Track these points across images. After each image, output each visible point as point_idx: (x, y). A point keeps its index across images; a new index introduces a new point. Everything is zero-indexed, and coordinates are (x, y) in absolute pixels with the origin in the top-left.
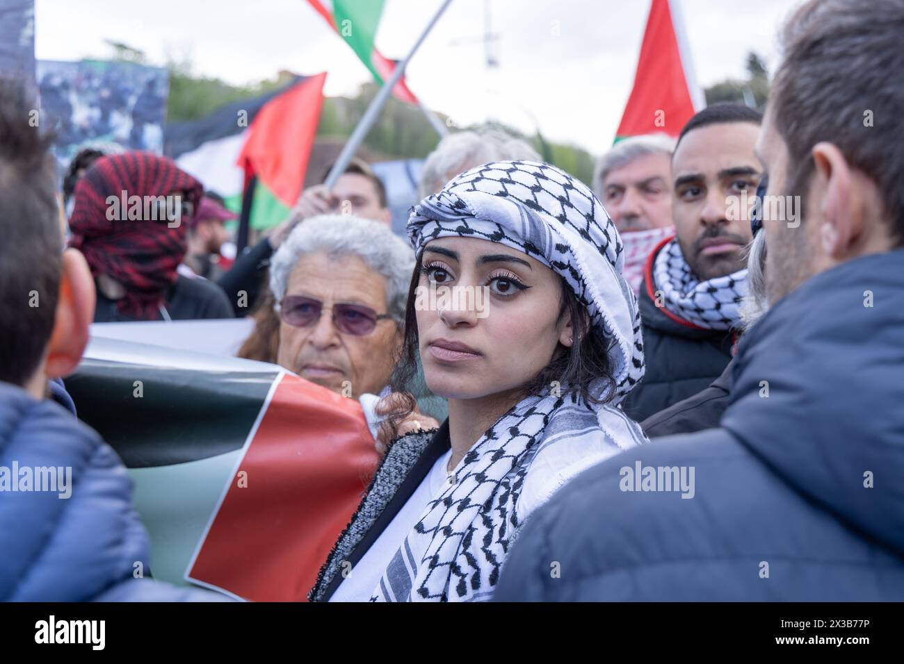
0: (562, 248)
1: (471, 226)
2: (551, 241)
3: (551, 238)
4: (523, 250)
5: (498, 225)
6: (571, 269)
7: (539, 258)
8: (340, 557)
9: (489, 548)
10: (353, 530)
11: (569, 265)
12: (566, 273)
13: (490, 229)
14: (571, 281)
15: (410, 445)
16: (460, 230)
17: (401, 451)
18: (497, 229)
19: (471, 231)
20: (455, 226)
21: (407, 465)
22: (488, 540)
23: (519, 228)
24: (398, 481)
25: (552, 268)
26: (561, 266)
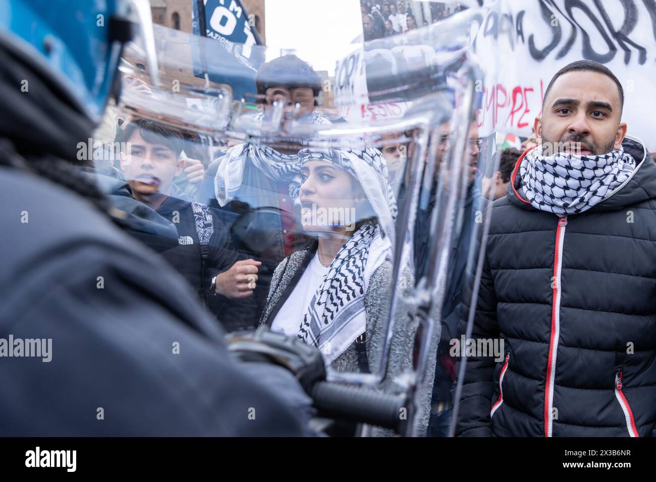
0: (346, 160)
1: (313, 156)
2: (341, 157)
3: (341, 156)
4: (331, 162)
5: (322, 154)
6: (352, 169)
7: (338, 165)
8: (273, 303)
9: (356, 281)
10: (278, 291)
11: (350, 167)
12: (350, 171)
13: (319, 156)
14: (353, 174)
15: (299, 254)
16: (309, 158)
17: (295, 257)
18: (321, 155)
19: (313, 157)
20: (308, 157)
21: (298, 263)
22: (354, 278)
23: (328, 153)
24: (295, 269)
25: (345, 170)
26: (347, 168)
